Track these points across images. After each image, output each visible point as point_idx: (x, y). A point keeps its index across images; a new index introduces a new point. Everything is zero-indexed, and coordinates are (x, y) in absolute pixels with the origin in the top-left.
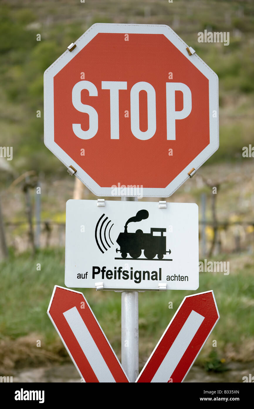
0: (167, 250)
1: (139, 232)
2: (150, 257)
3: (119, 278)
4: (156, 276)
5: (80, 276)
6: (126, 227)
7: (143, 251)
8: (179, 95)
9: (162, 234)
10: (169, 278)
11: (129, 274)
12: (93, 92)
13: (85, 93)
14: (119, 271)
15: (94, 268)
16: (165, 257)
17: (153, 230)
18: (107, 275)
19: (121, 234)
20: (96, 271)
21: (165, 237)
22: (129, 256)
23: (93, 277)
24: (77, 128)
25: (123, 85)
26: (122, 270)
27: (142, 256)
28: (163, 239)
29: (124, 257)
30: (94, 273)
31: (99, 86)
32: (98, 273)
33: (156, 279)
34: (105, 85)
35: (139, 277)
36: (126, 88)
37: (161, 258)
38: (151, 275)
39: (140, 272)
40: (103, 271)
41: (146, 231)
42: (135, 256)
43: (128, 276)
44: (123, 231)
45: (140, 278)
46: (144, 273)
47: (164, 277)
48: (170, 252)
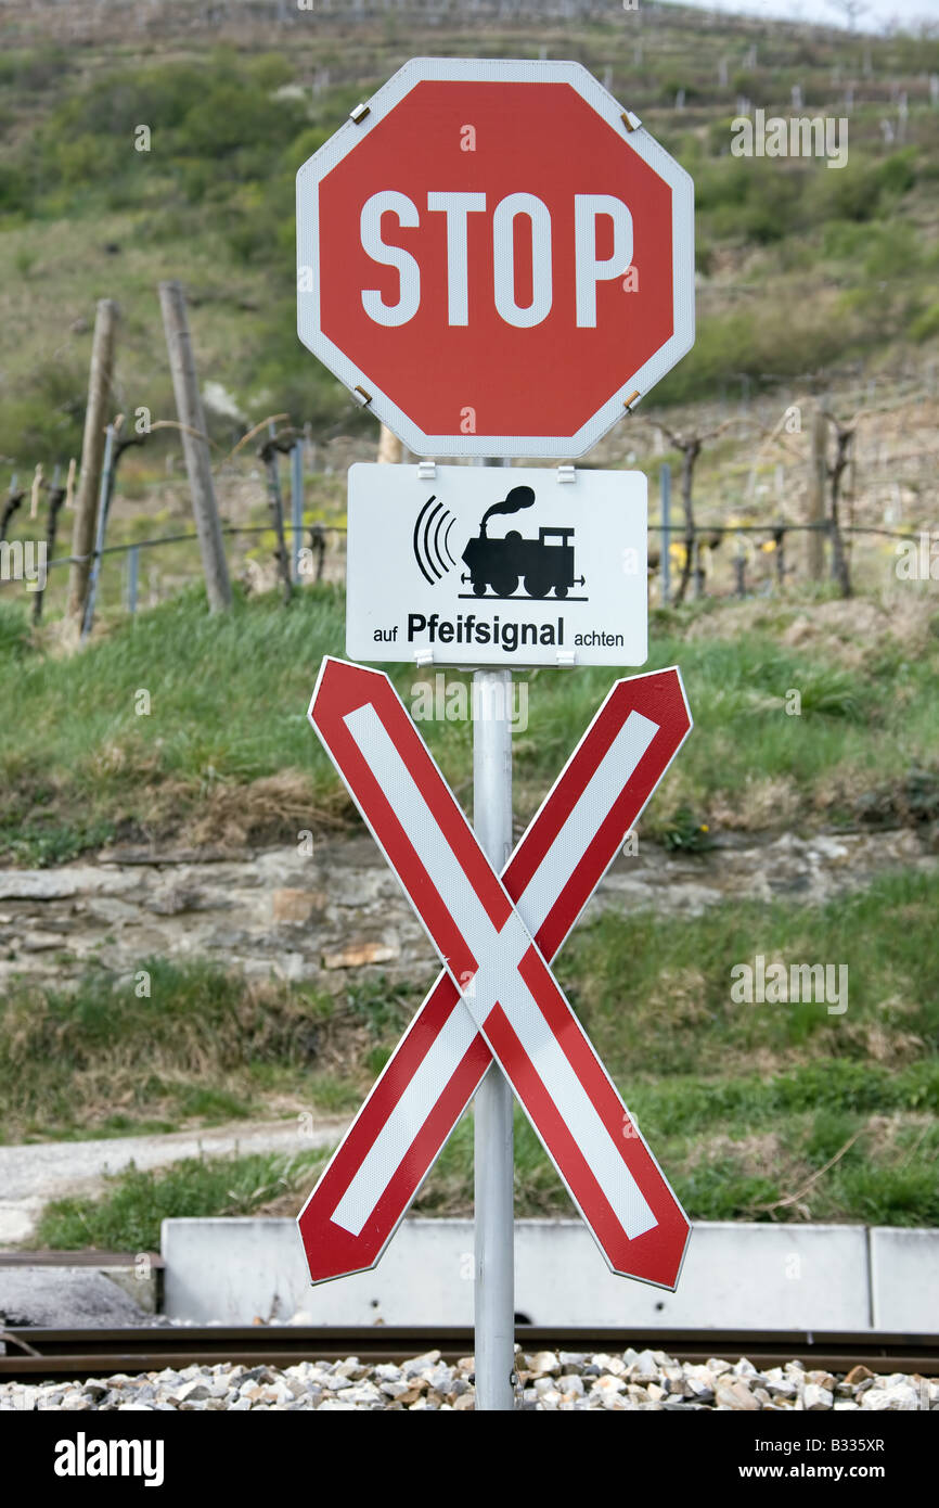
0: (577, 577)
1: (514, 536)
2: (537, 593)
3: (469, 640)
4: (551, 635)
5: (379, 636)
6: (483, 526)
7: (521, 579)
8: (604, 224)
9: (565, 541)
10: (580, 640)
11: (491, 631)
12: (409, 217)
13: (389, 220)
14: (469, 625)
15: (412, 617)
16: (572, 592)
17: (544, 532)
18: (441, 632)
19: (472, 541)
20: (416, 623)
21: (573, 548)
22: (489, 590)
23: (411, 638)
24: (371, 301)
25: (477, 201)
26: (475, 622)
27: (521, 590)
28: (568, 552)
29: (479, 593)
30: (412, 629)
31: (421, 204)
32: (420, 629)
33: (552, 641)
34: (437, 201)
35: (512, 636)
36: (483, 208)
37: (562, 596)
38: (540, 633)
39: (515, 628)
40: (433, 624)
41: (529, 534)
42: (505, 592)
43: (488, 635)
44: (477, 535)
45: (515, 639)
46: (525, 628)
47: (569, 636)
48: (582, 581)
